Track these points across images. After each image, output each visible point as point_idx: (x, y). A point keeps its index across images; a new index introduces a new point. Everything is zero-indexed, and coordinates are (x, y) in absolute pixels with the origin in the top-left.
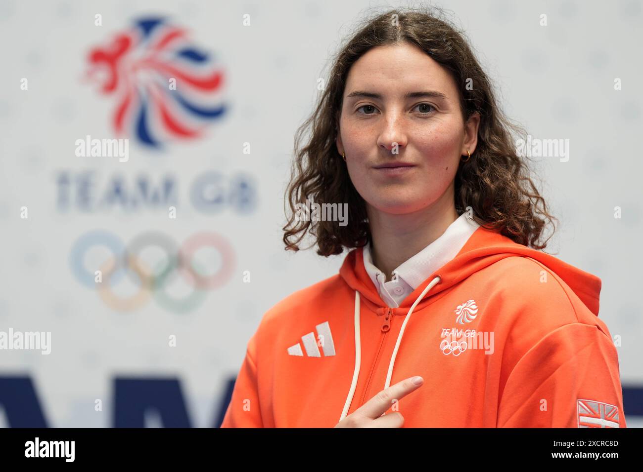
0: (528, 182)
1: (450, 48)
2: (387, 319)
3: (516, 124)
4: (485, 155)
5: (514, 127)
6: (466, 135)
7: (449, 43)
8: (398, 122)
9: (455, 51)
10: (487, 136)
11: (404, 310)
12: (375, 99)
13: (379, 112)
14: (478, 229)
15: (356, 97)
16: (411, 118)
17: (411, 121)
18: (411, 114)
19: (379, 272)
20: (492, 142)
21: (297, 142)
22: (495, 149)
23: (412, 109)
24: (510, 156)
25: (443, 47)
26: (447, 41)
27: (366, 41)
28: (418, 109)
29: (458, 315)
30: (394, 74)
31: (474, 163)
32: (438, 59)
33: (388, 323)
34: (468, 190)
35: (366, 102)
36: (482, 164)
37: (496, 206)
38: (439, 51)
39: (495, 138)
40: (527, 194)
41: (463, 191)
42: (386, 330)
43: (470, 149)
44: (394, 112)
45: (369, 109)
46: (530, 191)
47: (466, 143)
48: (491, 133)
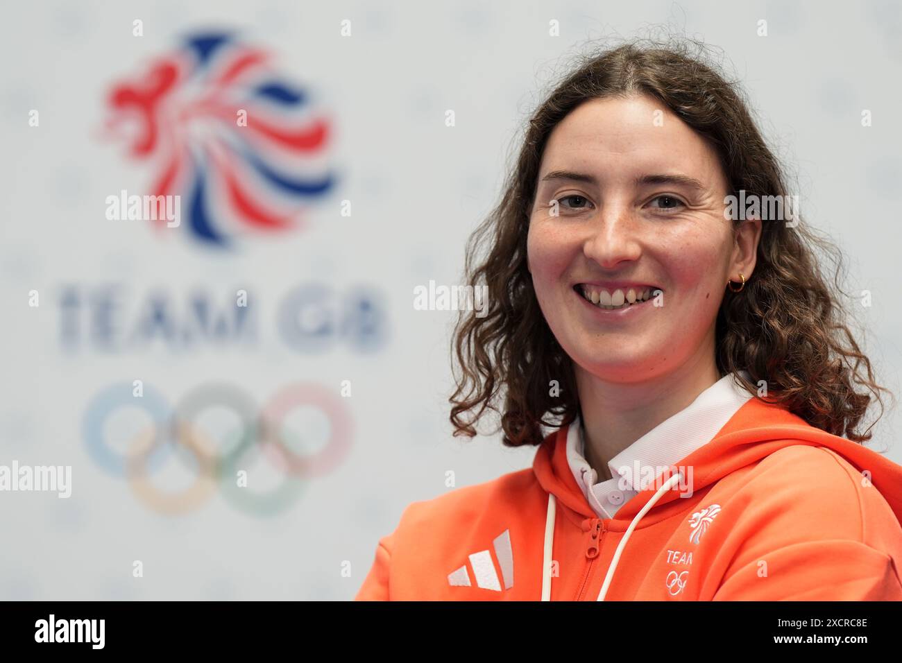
0: (842, 331)
1: (713, 106)
2: (594, 537)
3: (821, 235)
4: (771, 284)
5: (820, 242)
6: (738, 249)
7: (711, 98)
8: (622, 224)
9: (721, 110)
10: (774, 254)
11: (621, 523)
12: (586, 184)
13: (593, 207)
14: (750, 401)
15: (557, 181)
16: (645, 216)
17: (644, 221)
18: (643, 211)
19: (586, 466)
20: (783, 264)
21: (469, 257)
22: (788, 274)
23: (646, 204)
24: (813, 289)
25: (701, 104)
26: (708, 94)
27: (576, 89)
28: (656, 203)
29: (693, 529)
30: (619, 144)
31: (751, 297)
32: (692, 122)
33: (595, 543)
34: (738, 338)
35: (572, 189)
36: (765, 298)
37: (787, 366)
38: (696, 110)
39: (786, 259)
40: (839, 350)
41: (730, 341)
42: (593, 556)
43: (743, 271)
44: (616, 206)
45: (576, 201)
46: (846, 346)
47: (737, 262)
48: (780, 250)
